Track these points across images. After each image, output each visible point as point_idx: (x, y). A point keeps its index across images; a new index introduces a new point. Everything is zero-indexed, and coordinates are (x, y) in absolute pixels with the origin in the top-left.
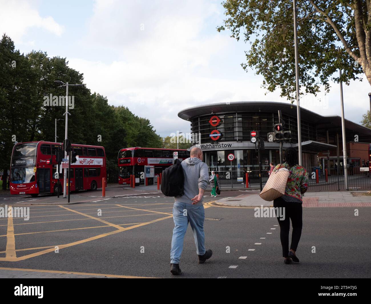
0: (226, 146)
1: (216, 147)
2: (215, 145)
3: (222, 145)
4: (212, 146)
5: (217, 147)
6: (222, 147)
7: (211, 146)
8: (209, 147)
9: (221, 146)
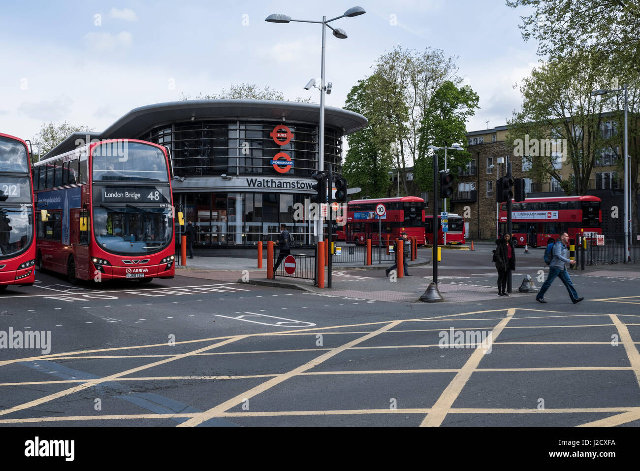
0: (303, 186)
1: (285, 186)
2: (284, 183)
3: (297, 183)
4: (277, 184)
5: (288, 186)
6: (296, 187)
7: (274, 184)
8: (269, 184)
9: (296, 185)
